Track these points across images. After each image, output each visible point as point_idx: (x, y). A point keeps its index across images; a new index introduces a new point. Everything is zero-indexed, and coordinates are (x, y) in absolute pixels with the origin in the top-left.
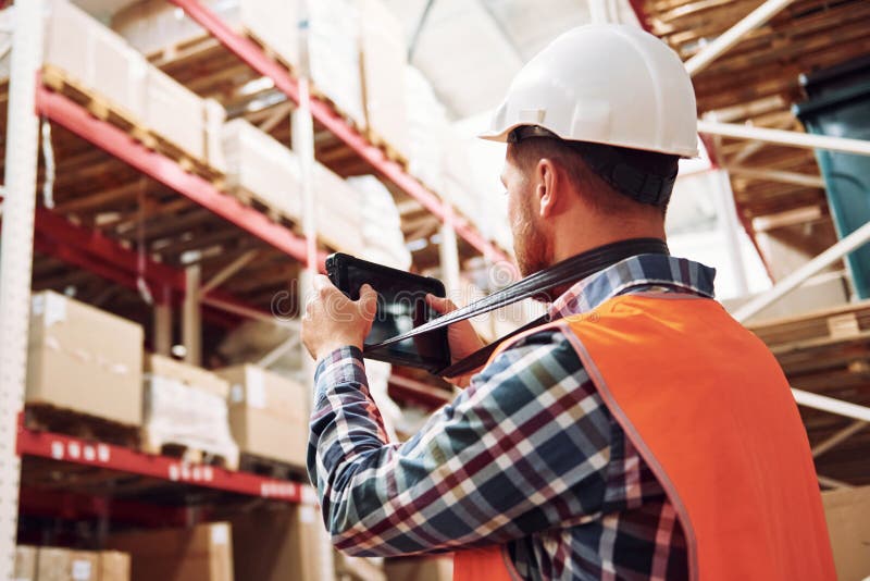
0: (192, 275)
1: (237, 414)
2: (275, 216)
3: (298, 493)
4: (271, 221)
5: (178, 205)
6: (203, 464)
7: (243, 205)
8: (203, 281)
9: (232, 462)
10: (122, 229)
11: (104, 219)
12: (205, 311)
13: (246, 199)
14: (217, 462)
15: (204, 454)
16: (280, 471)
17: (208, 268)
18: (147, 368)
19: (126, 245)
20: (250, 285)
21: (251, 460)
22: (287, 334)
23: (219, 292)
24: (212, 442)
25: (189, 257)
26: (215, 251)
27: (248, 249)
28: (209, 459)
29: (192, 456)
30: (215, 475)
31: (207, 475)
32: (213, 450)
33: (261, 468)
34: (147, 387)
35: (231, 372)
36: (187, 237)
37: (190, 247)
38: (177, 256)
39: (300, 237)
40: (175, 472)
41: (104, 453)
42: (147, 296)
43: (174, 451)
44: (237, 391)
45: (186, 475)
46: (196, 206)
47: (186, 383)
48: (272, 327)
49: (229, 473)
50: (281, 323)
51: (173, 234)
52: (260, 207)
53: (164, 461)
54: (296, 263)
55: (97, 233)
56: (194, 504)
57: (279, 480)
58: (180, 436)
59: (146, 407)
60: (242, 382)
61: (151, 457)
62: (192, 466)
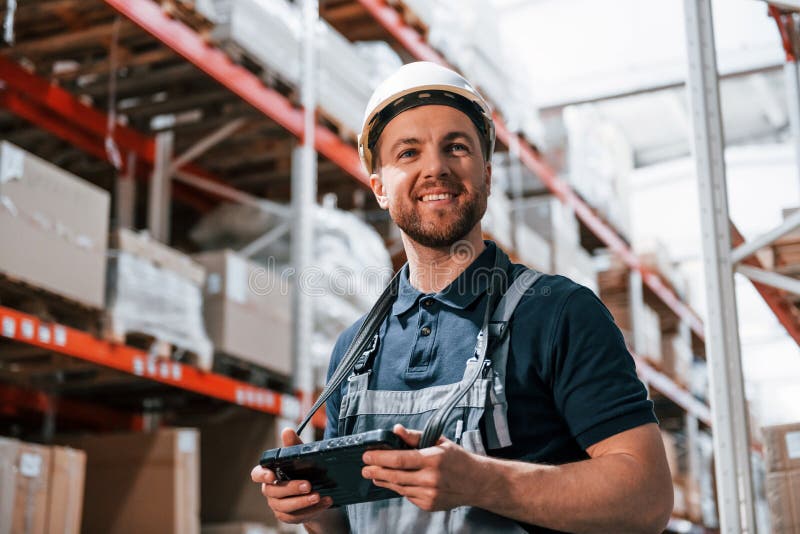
0: (163, 144)
1: (213, 308)
2: (270, 80)
3: (278, 403)
4: (265, 85)
5: (155, 56)
6: (172, 360)
7: (232, 62)
8: (177, 151)
9: (206, 361)
10: (83, 81)
11: (63, 67)
12: (177, 187)
13: (236, 56)
14: (187, 358)
15: (174, 349)
16: (259, 377)
17: (184, 137)
18: (113, 243)
19: (86, 100)
20: (231, 161)
21: (226, 362)
22: (274, 222)
23: (194, 166)
24: (184, 335)
25: (160, 122)
26: (194, 116)
27: (234, 116)
28: (178, 356)
29: (161, 349)
30: (184, 373)
31: (175, 373)
32: (184, 344)
33: (237, 370)
34: (112, 265)
35: (209, 257)
36: (160, 97)
37: (163, 111)
38: (148, 119)
39: (297, 106)
40: (140, 365)
41: (60, 336)
42: (116, 159)
43: (140, 342)
44: (215, 281)
45: (152, 370)
46: (179, 59)
47: (157, 265)
48: (256, 212)
49: (200, 373)
50: (268, 207)
51: (144, 92)
52: (251, 66)
53: (128, 351)
54: (291, 138)
55: (54, 83)
56: (153, 410)
57: (258, 386)
58: (148, 325)
59: (111, 288)
60: (221, 271)
61: (113, 346)
62: (160, 361)
